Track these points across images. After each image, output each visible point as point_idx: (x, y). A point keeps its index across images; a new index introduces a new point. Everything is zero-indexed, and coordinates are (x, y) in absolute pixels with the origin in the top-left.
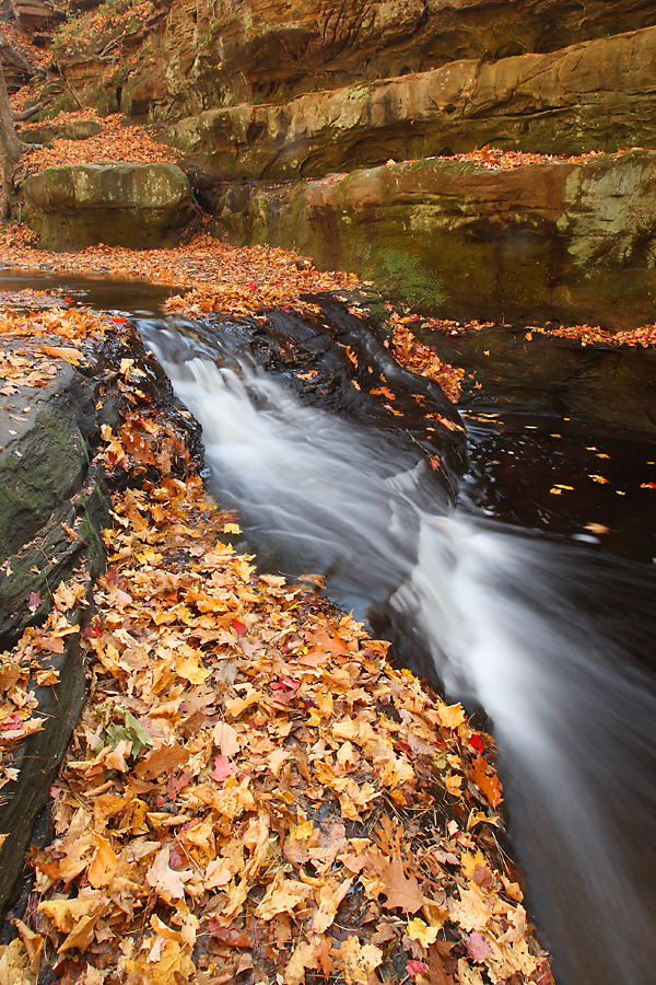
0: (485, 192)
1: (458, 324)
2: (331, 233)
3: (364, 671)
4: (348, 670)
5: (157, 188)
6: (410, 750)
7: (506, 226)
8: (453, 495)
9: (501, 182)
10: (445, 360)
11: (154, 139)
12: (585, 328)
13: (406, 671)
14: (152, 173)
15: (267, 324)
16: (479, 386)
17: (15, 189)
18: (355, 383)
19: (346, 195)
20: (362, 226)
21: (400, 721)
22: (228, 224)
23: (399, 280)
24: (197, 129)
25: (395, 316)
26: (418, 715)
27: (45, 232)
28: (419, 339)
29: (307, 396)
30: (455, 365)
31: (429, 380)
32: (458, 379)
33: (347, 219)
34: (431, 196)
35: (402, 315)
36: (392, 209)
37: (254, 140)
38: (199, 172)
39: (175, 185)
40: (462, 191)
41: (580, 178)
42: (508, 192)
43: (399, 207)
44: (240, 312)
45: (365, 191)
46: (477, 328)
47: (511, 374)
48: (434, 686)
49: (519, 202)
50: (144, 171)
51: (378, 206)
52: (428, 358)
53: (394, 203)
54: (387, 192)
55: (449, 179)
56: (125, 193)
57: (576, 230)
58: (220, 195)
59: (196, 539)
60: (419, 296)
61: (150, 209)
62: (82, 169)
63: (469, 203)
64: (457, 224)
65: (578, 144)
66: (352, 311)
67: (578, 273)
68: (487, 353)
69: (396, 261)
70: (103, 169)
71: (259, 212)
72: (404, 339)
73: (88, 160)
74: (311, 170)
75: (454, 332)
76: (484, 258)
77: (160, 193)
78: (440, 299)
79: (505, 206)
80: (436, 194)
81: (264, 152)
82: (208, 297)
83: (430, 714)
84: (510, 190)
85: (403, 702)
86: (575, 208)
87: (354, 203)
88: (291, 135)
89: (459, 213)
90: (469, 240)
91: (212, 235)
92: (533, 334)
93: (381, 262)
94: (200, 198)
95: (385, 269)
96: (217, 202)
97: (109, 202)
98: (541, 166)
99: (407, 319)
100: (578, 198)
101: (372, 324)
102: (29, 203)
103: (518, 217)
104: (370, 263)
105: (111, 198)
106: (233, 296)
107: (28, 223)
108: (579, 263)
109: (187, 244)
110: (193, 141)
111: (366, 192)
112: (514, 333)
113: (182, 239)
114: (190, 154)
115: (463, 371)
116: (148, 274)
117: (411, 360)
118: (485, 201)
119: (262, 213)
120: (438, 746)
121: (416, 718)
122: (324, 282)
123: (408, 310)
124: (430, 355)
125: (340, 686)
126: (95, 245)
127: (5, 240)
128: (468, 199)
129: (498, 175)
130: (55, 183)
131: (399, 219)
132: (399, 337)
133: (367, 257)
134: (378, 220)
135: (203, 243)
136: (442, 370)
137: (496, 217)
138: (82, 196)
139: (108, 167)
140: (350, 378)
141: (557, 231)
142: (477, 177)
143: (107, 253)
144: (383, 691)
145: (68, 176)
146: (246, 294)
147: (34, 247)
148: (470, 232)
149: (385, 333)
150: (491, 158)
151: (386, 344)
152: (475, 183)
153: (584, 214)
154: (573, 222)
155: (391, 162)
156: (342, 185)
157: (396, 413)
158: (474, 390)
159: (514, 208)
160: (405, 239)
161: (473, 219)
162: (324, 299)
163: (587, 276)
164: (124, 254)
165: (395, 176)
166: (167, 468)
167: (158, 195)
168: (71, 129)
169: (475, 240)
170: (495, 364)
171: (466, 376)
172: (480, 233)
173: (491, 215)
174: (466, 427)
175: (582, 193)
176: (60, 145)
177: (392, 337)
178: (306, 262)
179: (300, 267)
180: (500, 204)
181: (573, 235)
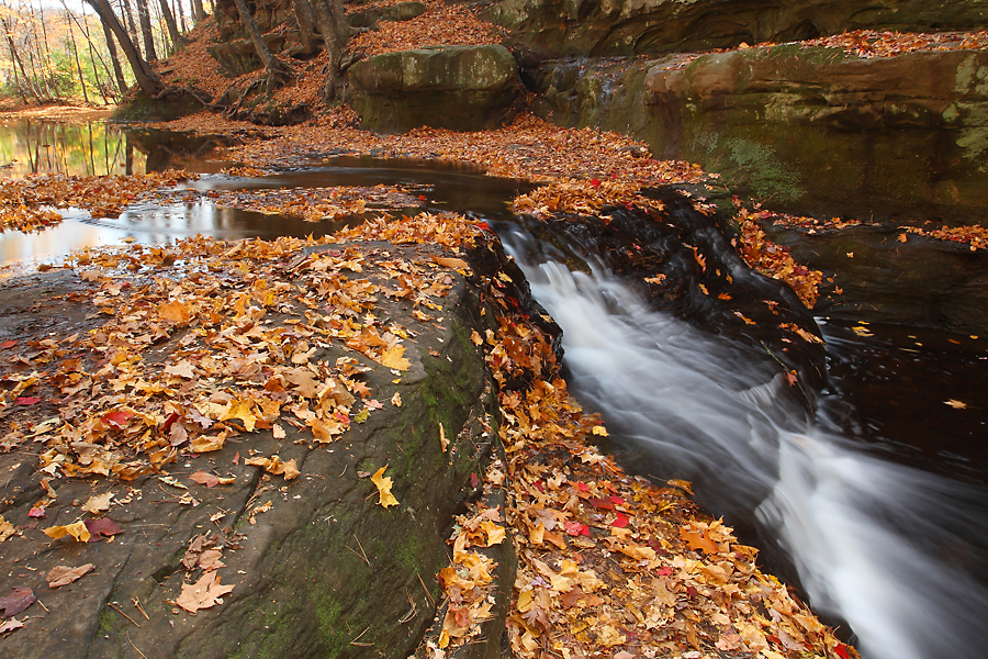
0: (854, 82)
1: (816, 222)
2: (673, 120)
3: (736, 570)
4: (724, 566)
5: (483, 70)
6: (781, 644)
7: (879, 117)
8: (811, 412)
9: (876, 71)
10: (799, 261)
11: (478, 18)
12: (975, 229)
13: (773, 578)
14: (479, 56)
15: (611, 223)
16: (839, 291)
17: (340, 71)
18: (702, 286)
19: (691, 82)
20: (709, 114)
21: (770, 619)
22: (553, 103)
23: (749, 173)
24: (525, 7)
25: (744, 212)
26: (787, 616)
27: (368, 113)
28: (770, 237)
29: (656, 300)
30: (812, 267)
31: (782, 283)
32: (815, 282)
33: (692, 107)
34: (790, 84)
35: (751, 211)
36: (743, 98)
37: (585, 17)
38: (525, 50)
39: (502, 67)
40: (828, 80)
41: (974, 65)
42: (884, 82)
43: (752, 96)
44: (585, 211)
45: (714, 78)
46: (839, 227)
47: (879, 279)
48: (800, 595)
49: (897, 92)
50: (473, 53)
51: (728, 93)
52: (781, 259)
53: (746, 91)
54: (739, 80)
55: (812, 67)
56: (451, 76)
57: (967, 121)
58: (546, 73)
59: (568, 438)
60: (771, 189)
61: (475, 91)
62: (412, 54)
63: (835, 92)
64: (820, 114)
65: (975, 10)
66: (697, 207)
67: (970, 166)
68: (851, 255)
69: (745, 151)
70: (431, 53)
71: (589, 92)
72: (753, 238)
73: (415, 43)
74: (646, 47)
75: (812, 231)
76: (850, 150)
77: (486, 75)
78: (795, 194)
79: (879, 96)
80: (796, 82)
81: (596, 28)
82: (553, 195)
83: (797, 617)
84: (887, 78)
85: (772, 603)
86: (965, 98)
87: (701, 90)
88: (626, 11)
89: (823, 103)
90: (832, 131)
91: (535, 114)
92: (909, 236)
93: (729, 152)
94: (524, 77)
95: (734, 160)
96: (542, 81)
97: (436, 85)
98: (925, 54)
99: (757, 215)
100: (972, 86)
101: (719, 221)
102: (354, 84)
103: (894, 108)
104: (716, 153)
105: (438, 81)
106: (577, 193)
107: (351, 103)
108: (971, 155)
109: (510, 124)
110: (520, 19)
111: (715, 80)
112: (885, 233)
113: (504, 119)
114: (516, 32)
115: (821, 274)
116: (478, 162)
117: (761, 260)
118: (854, 91)
119: (592, 93)
120: (806, 645)
121: (785, 619)
122: (664, 173)
123: (759, 205)
124: (783, 255)
125: (716, 579)
126: (418, 126)
127: (328, 121)
128: (834, 88)
129: (872, 64)
130: (386, 69)
131: (751, 107)
132: (747, 235)
133: (713, 146)
134: (728, 108)
135: (526, 123)
136: (796, 273)
137: (867, 108)
138: (410, 80)
139: (437, 51)
140: (697, 282)
141: (943, 122)
142: (847, 66)
143: (431, 136)
144: (753, 590)
145: (398, 61)
146: (590, 192)
147: (356, 127)
148: (836, 123)
149: (732, 230)
150: (864, 44)
151: (734, 243)
152: (844, 71)
153: (978, 104)
154: (964, 113)
155: (744, 46)
156: (688, 71)
157: (748, 321)
158: (832, 295)
159: (889, 98)
160: (757, 129)
161: (839, 109)
162: (666, 193)
163: (981, 169)
164: (447, 137)
165: (749, 63)
166: (538, 371)
167: (483, 76)
168: (396, 11)
169: (841, 131)
170: (860, 268)
171: (824, 280)
172: (846, 124)
173: (862, 105)
174: (824, 337)
175: (977, 81)
176: (387, 28)
177: (740, 234)
178: (643, 149)
179: (636, 155)
180: (873, 94)
181: (963, 127)
